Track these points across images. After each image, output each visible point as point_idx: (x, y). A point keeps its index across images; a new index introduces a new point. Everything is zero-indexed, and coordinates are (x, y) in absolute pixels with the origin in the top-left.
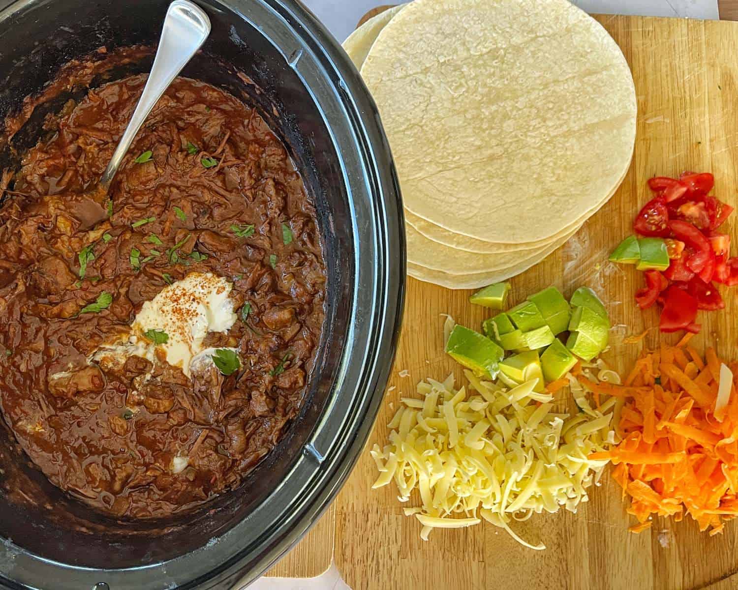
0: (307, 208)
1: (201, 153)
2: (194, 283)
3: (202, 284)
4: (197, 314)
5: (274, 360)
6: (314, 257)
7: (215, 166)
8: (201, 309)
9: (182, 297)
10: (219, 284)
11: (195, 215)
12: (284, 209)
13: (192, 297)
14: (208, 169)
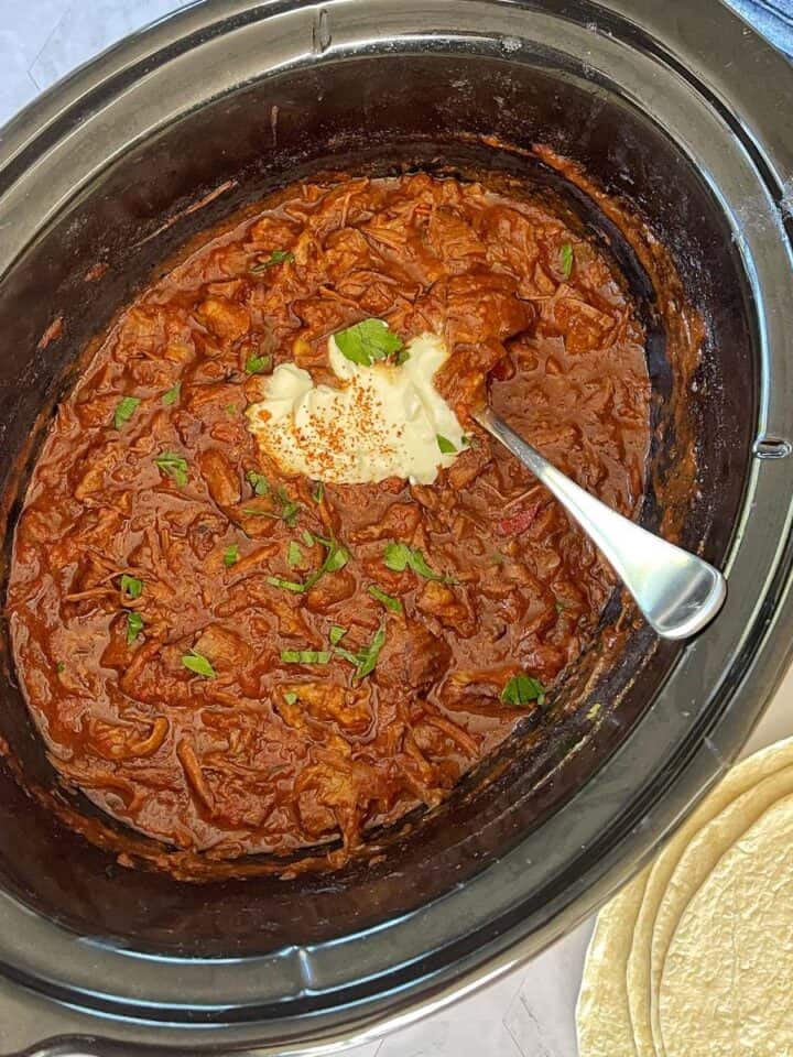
0: (68, 419)
1: (128, 604)
2: (287, 455)
3: (277, 446)
4: (312, 417)
5: (275, 275)
6: (118, 352)
7: (129, 575)
8: (302, 420)
9: (316, 454)
10: (262, 425)
11: (216, 538)
12: (99, 443)
13: (304, 443)
14: (141, 580)
